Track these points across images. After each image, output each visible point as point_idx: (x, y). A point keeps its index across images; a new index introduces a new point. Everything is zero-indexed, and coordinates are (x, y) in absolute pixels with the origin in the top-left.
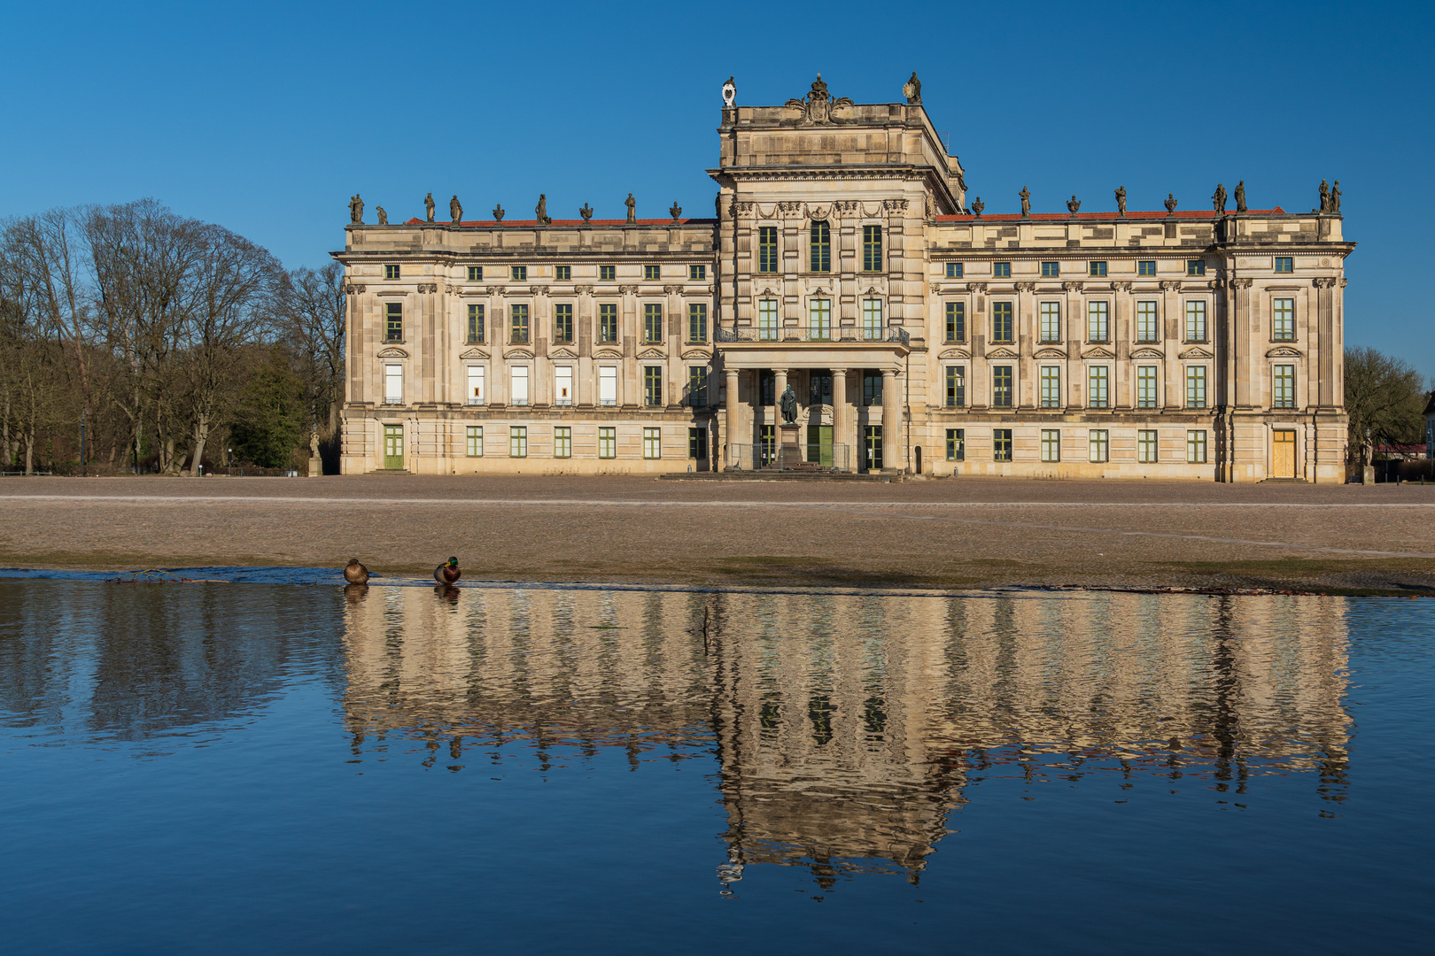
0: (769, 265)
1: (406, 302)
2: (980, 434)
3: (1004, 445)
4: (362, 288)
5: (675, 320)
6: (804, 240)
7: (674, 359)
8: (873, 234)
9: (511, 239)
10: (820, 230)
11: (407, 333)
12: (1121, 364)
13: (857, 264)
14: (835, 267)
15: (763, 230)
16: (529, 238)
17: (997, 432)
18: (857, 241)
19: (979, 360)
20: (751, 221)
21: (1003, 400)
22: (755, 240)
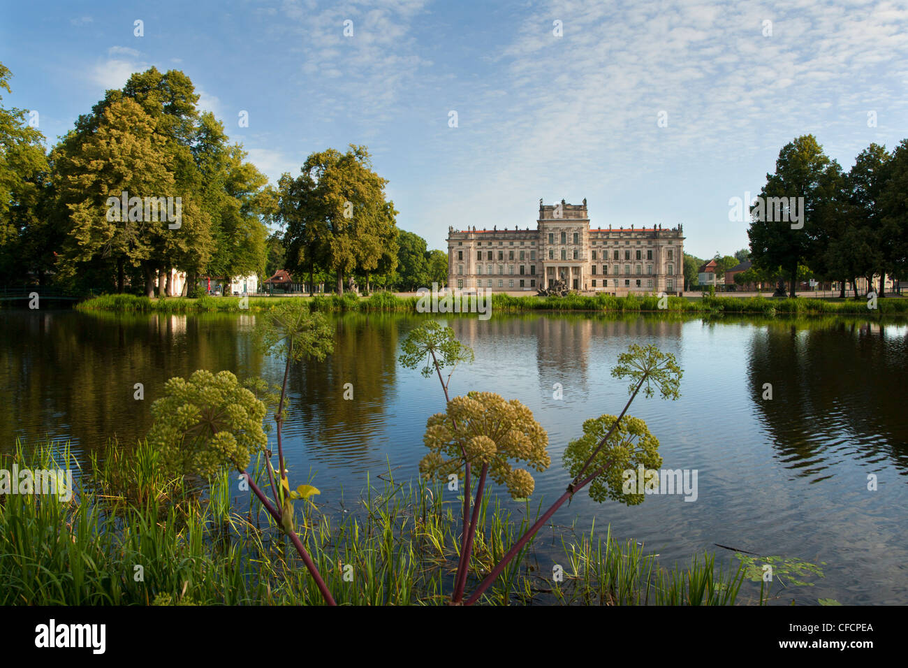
0: (551, 242)
1: (463, 251)
2: (600, 281)
3: (605, 284)
4: (453, 248)
5: (528, 255)
6: (559, 236)
7: (527, 264)
8: (576, 235)
9: (488, 236)
10: (563, 234)
11: (464, 258)
12: (632, 265)
13: (572, 242)
14: (567, 243)
15: (550, 234)
16: (492, 235)
17: (604, 281)
18: (572, 236)
19: (599, 264)
20: (547, 232)
21: (605, 273)
22: (548, 236)
